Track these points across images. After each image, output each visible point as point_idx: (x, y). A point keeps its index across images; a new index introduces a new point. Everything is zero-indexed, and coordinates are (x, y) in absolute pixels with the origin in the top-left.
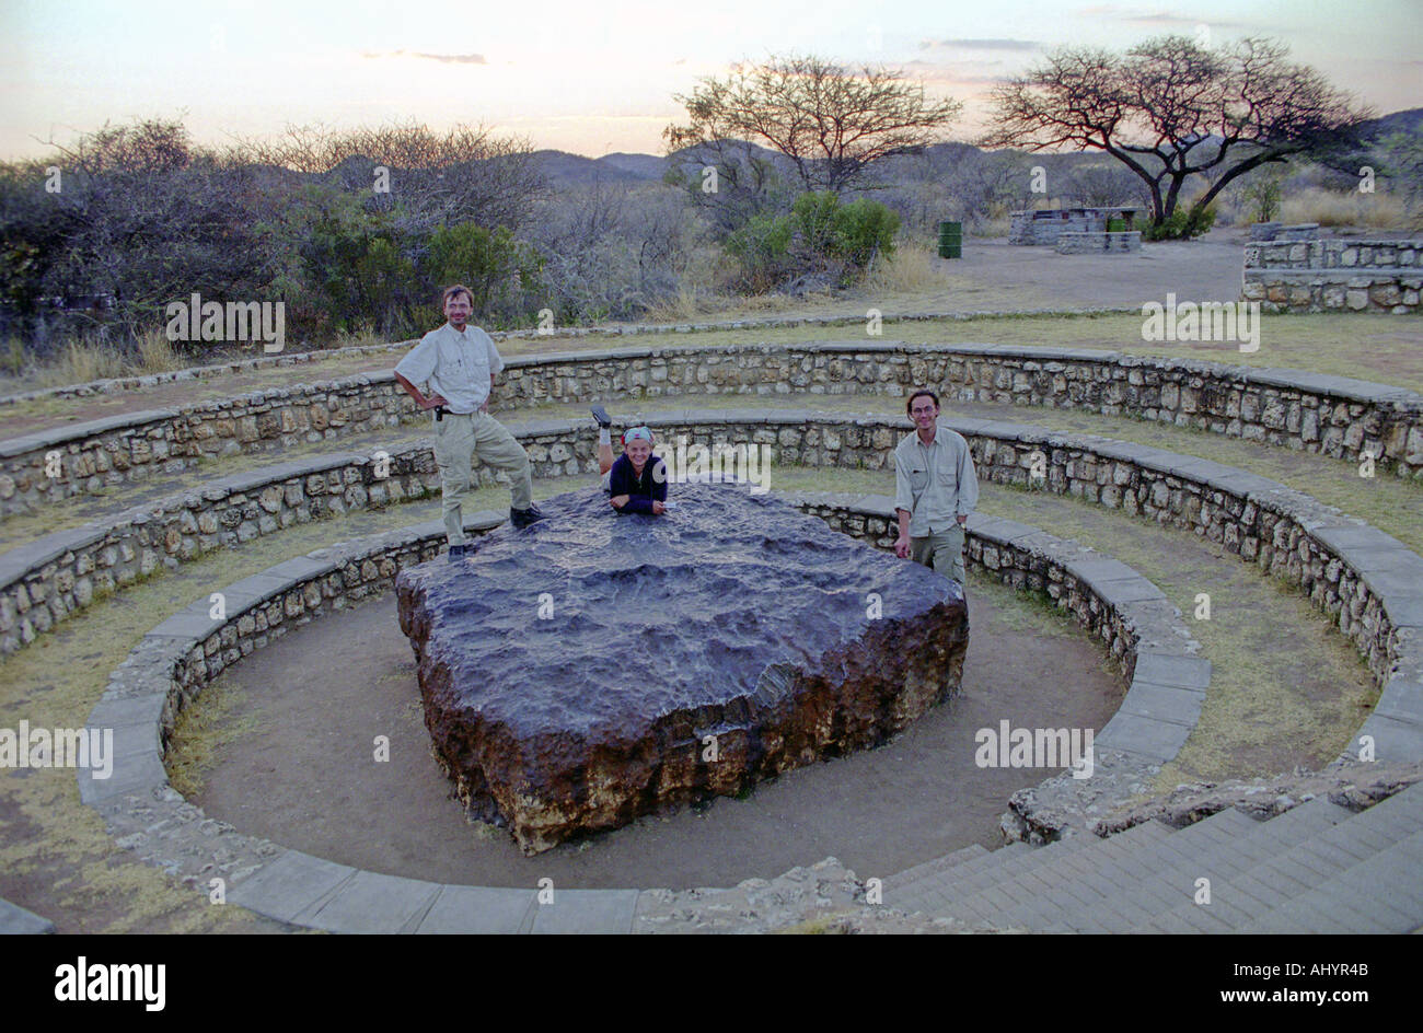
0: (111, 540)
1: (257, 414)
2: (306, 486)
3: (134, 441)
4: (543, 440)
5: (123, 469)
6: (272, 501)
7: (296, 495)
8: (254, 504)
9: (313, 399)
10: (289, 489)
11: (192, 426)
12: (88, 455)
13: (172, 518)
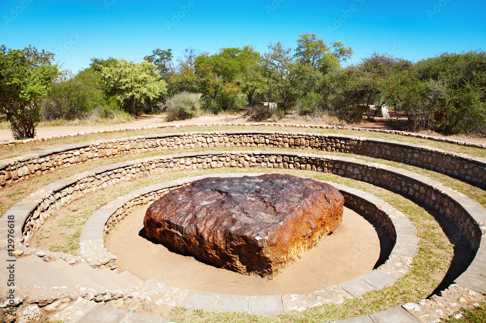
1: (294, 138)
2: (283, 158)
3: (261, 137)
5: (256, 143)
6: (272, 159)
8: (267, 158)
9: (311, 137)
11: (276, 137)
12: (248, 138)
13: (242, 155)
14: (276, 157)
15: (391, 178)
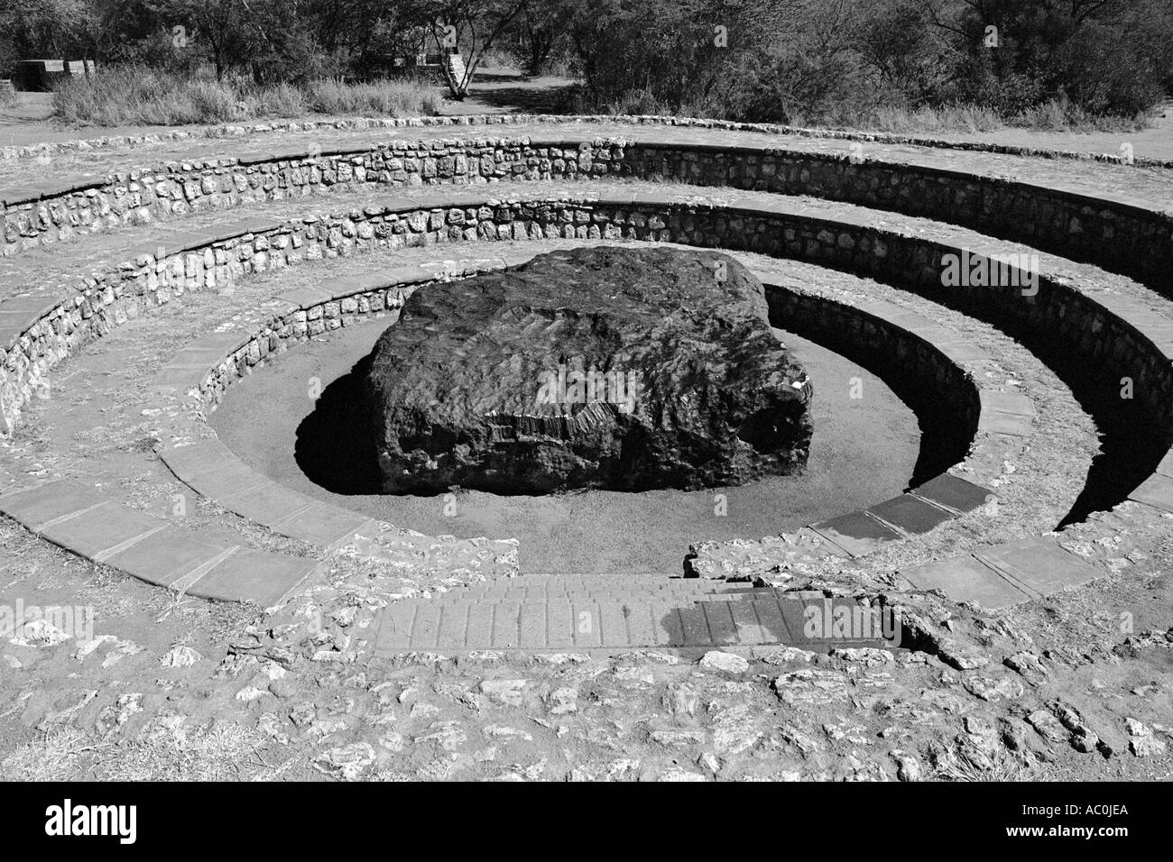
0: (283, 230)
1: (436, 156)
2: (447, 217)
3: (340, 164)
4: (643, 210)
5: (328, 183)
6: (420, 222)
7: (438, 222)
8: (403, 222)
9: (483, 150)
10: (433, 215)
11: (385, 159)
12: (305, 169)
13: (335, 222)
14: (426, 214)
15: (753, 226)
